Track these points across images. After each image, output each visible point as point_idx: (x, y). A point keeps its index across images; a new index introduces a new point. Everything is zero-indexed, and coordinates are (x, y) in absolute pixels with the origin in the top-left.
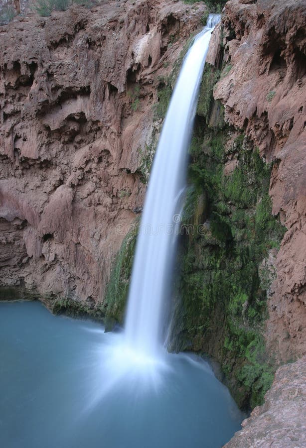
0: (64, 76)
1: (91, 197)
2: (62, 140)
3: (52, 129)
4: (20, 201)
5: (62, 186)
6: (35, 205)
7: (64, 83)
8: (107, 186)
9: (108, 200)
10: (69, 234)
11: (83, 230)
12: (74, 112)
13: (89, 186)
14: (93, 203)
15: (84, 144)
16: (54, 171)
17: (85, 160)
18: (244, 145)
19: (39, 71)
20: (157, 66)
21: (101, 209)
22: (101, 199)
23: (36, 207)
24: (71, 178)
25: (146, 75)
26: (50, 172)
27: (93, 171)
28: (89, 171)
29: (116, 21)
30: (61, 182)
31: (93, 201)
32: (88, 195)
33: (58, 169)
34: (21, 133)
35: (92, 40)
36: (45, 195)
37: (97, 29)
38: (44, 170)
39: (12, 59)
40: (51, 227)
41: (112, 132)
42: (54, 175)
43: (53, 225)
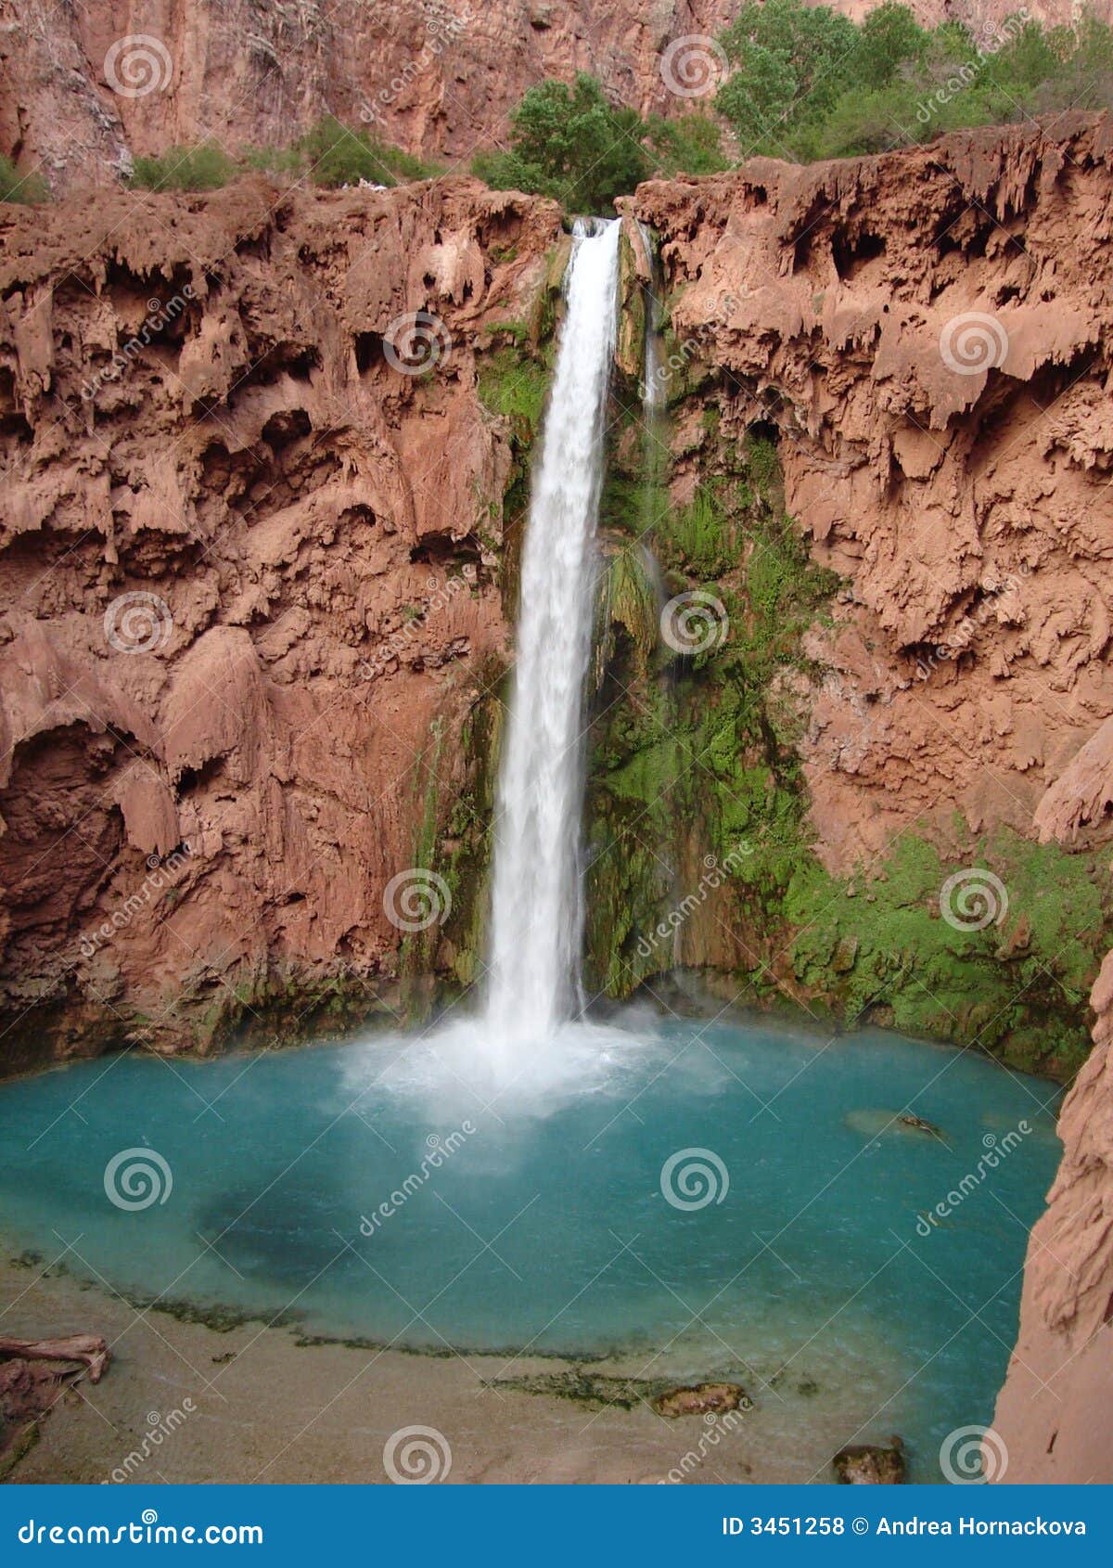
0: (273, 317)
1: (295, 653)
2: (230, 491)
3: (231, 450)
4: (101, 681)
5: (216, 628)
6: (139, 696)
7: (277, 332)
8: (353, 608)
9: (342, 656)
10: (264, 756)
11: (300, 738)
12: (283, 408)
13: (293, 621)
14: (302, 669)
15: (270, 509)
16: (197, 583)
17: (298, 538)
18: (723, 430)
19: (227, 297)
20: (486, 302)
21: (323, 686)
22: (324, 655)
23: (141, 700)
24: (247, 600)
25: (463, 321)
26: (184, 588)
27: (315, 570)
28: (302, 575)
29: (363, 216)
30: (214, 617)
31: (302, 663)
32: (292, 646)
33: (212, 576)
34: (129, 466)
35: (312, 250)
36: (160, 664)
37: (319, 228)
38: (168, 585)
39: (173, 256)
40: (224, 734)
41: (385, 455)
42: (198, 593)
43: (229, 728)
